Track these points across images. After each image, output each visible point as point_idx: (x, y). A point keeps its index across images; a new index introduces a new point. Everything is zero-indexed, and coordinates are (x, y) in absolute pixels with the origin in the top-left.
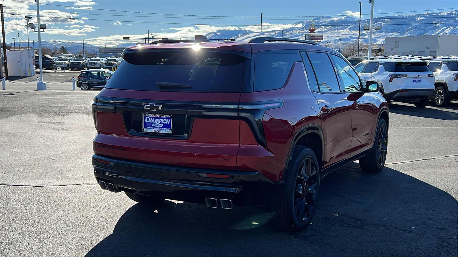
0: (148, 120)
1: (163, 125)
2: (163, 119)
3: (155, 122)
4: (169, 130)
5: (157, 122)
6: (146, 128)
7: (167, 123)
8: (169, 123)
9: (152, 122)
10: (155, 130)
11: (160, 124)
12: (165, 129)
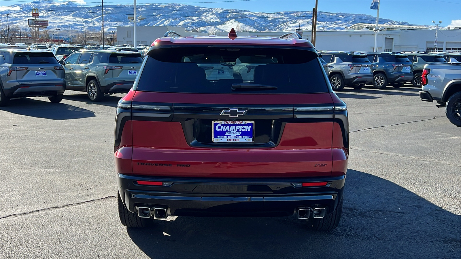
0: (219, 127)
1: (241, 132)
2: (241, 126)
3: (230, 130)
4: (250, 137)
5: (232, 130)
6: (217, 137)
7: (246, 130)
8: (249, 130)
9: (225, 130)
10: (230, 139)
11: (236, 131)
12: (244, 137)
